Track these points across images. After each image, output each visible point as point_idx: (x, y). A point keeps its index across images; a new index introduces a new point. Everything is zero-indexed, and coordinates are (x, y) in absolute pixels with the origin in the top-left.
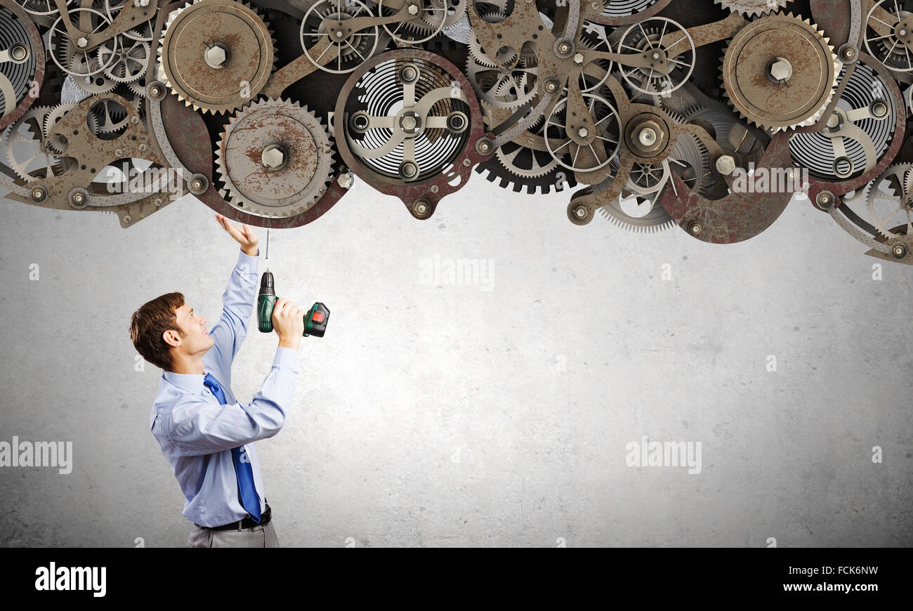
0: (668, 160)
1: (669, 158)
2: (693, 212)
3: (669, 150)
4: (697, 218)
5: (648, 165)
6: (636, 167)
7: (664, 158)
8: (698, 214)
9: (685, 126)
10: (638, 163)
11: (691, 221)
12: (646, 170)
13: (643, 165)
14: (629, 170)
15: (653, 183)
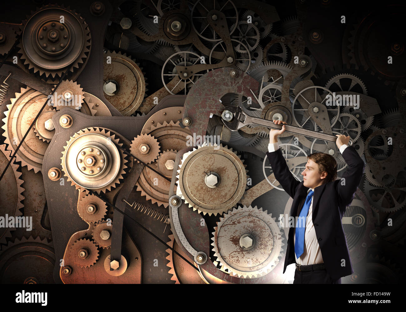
0: (262, 109)
1: (262, 110)
2: (238, 82)
3: (262, 114)
4: (235, 80)
5: (272, 102)
6: (279, 99)
7: (264, 109)
8: (235, 83)
9: (258, 131)
10: (279, 102)
11: (238, 77)
12: (273, 99)
13: (275, 101)
14: (283, 96)
15: (266, 93)
